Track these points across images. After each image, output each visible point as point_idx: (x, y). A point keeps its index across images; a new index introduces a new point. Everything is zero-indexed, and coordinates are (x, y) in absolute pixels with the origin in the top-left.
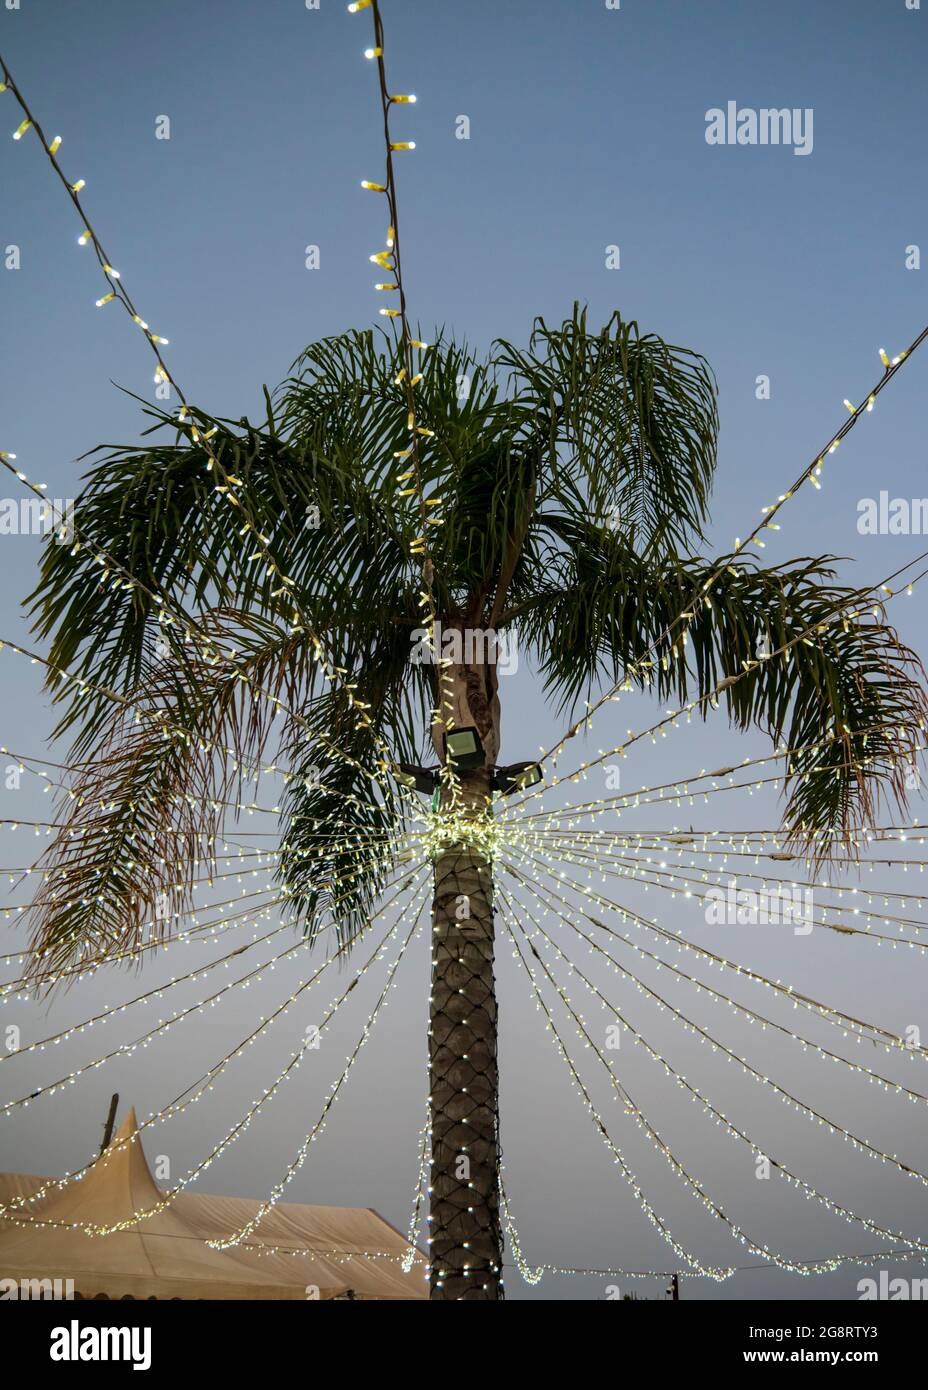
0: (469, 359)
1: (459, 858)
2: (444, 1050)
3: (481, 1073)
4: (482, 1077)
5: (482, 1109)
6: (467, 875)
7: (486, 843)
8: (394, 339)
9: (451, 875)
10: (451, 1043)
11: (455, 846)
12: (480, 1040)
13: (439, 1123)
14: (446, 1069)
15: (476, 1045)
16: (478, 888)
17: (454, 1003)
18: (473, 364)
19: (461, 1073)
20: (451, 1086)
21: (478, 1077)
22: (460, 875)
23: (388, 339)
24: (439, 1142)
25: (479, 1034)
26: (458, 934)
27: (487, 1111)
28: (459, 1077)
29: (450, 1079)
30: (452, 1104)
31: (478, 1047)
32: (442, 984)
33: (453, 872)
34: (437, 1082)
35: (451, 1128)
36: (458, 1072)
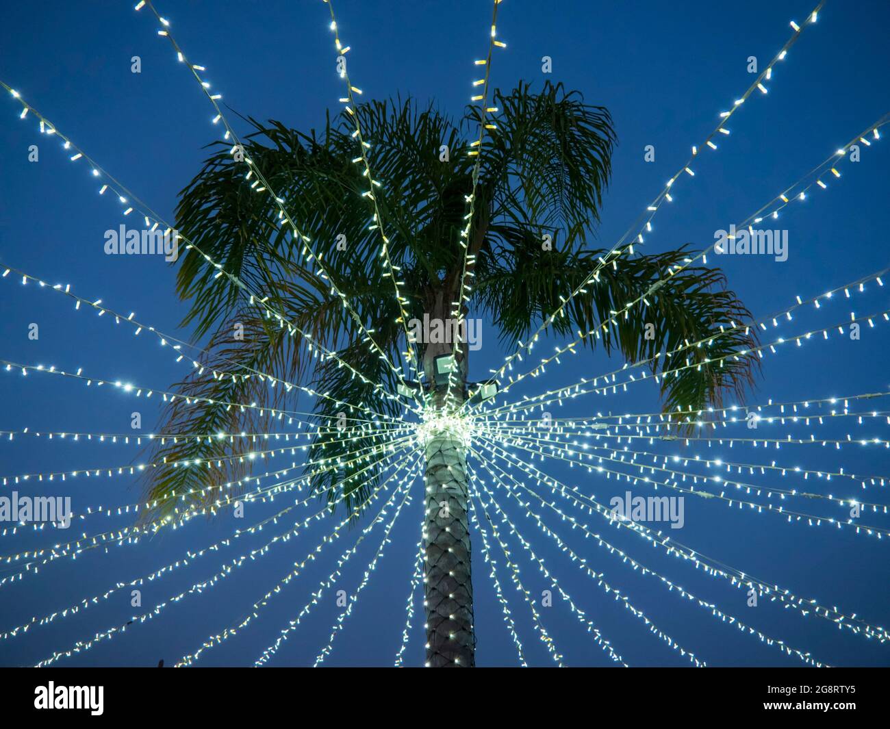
0: (448, 123)
1: (444, 442)
2: (436, 570)
3: (462, 585)
4: (463, 588)
5: (463, 610)
6: (451, 453)
7: (462, 433)
8: (399, 110)
9: (438, 453)
10: (440, 564)
11: (441, 433)
12: (461, 563)
13: (433, 619)
14: (437, 582)
15: (458, 566)
16: (456, 462)
17: (442, 537)
18: (451, 126)
19: (448, 585)
20: (441, 593)
21: (460, 587)
22: (445, 453)
23: (394, 109)
24: (434, 631)
25: (460, 559)
26: (444, 491)
27: (466, 611)
28: (447, 588)
29: (440, 589)
30: (442, 605)
31: (459, 567)
32: (434, 525)
33: (440, 451)
34: (430, 592)
35: (442, 622)
36: (446, 584)
